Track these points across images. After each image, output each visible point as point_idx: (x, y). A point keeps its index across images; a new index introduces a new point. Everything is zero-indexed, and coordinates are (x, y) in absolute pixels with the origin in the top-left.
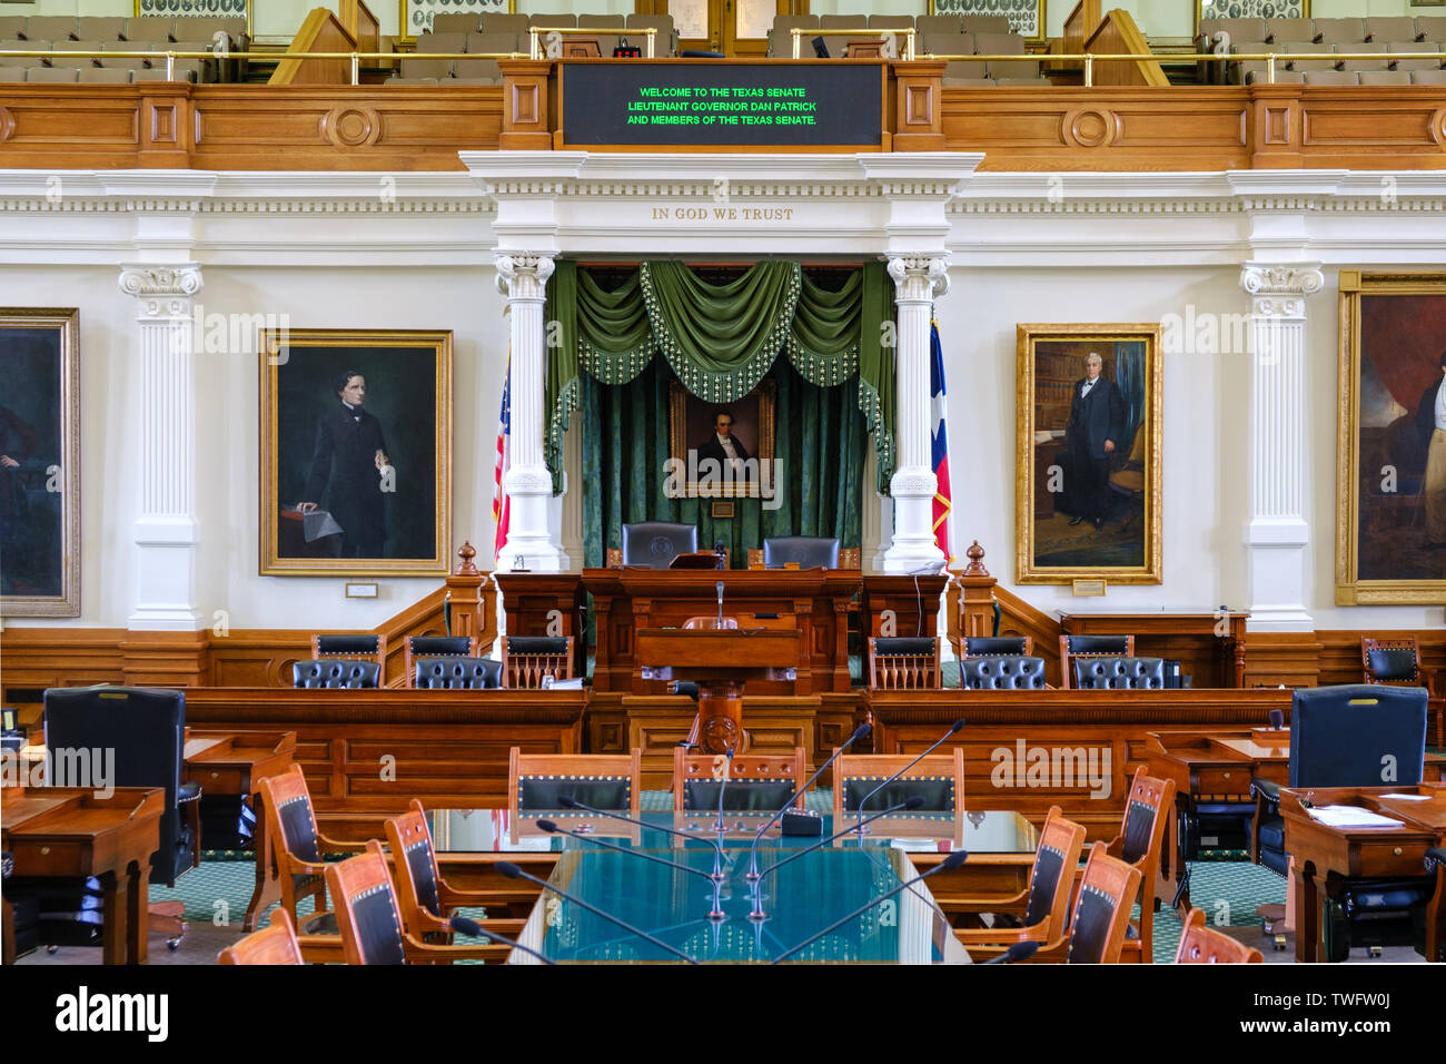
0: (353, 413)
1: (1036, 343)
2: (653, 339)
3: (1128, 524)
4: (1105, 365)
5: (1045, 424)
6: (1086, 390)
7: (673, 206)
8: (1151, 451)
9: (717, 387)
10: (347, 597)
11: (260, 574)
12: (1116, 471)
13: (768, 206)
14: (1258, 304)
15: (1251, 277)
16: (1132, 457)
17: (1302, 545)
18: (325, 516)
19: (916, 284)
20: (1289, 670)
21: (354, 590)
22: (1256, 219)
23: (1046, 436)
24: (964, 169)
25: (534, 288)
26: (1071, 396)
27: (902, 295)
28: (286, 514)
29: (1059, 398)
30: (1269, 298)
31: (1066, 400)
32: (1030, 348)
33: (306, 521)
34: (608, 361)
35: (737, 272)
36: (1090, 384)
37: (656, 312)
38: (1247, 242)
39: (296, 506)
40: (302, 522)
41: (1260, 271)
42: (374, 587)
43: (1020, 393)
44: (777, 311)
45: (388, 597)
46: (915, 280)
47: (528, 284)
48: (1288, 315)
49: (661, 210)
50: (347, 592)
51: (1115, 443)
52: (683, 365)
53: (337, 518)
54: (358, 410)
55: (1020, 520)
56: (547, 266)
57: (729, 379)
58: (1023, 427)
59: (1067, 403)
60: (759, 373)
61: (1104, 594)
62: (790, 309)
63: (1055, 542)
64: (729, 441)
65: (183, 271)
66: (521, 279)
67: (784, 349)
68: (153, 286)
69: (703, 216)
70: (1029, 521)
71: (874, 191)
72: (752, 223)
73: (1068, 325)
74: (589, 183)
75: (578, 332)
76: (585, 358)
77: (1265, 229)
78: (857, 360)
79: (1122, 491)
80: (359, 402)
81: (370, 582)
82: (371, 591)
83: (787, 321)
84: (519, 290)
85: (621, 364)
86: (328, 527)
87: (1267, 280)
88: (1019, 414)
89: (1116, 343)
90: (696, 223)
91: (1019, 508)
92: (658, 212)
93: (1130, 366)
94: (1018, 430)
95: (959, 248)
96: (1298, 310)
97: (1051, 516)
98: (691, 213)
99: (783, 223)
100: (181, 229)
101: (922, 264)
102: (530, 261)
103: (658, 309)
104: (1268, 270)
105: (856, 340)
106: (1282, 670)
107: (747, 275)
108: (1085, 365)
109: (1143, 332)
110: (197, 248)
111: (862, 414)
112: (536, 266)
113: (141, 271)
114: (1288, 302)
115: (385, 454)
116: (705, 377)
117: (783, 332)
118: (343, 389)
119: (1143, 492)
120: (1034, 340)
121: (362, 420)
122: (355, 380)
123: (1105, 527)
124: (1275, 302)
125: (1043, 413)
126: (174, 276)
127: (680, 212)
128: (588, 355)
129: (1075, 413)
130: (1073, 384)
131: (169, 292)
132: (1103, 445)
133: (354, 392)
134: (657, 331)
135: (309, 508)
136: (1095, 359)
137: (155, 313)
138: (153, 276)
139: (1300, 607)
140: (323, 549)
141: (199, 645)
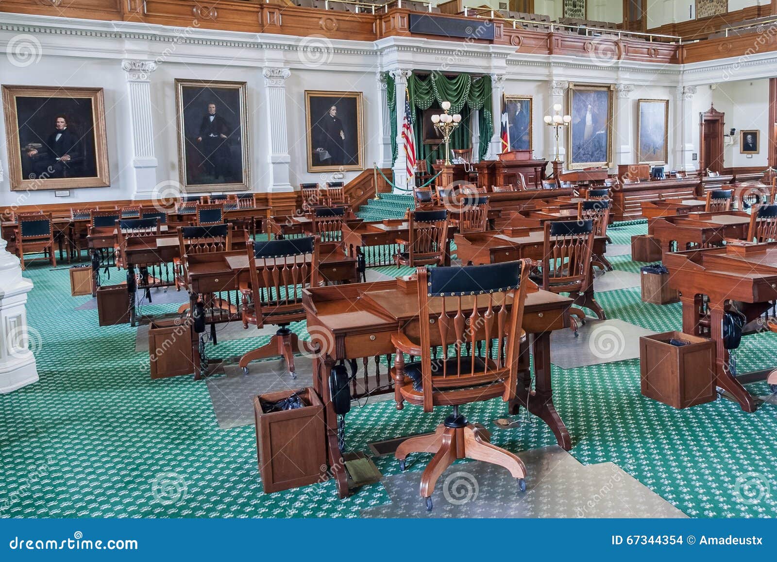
0: (333, 118)
2: (434, 96)
4: (521, 106)
7: (440, 57)
10: (334, 178)
11: (308, 172)
13: (463, 58)
21: (336, 176)
22: (554, 68)
24: (512, 51)
27: (494, 86)
30: (556, 89)
34: (422, 102)
35: (454, 78)
36: (518, 111)
37: (436, 88)
38: (551, 74)
39: (317, 149)
41: (555, 82)
42: (342, 175)
44: (466, 89)
45: (347, 177)
53: (329, 153)
54: (335, 117)
56: (410, 73)
60: (461, 107)
62: (469, 88)
65: (283, 70)
67: (467, 100)
68: (273, 74)
71: (489, 55)
74: (424, 48)
76: (416, 102)
78: (483, 103)
80: (335, 115)
81: (340, 172)
83: (468, 92)
85: (426, 104)
86: (327, 156)
87: (556, 84)
92: (437, 58)
95: (509, 73)
96: (562, 93)
99: (467, 63)
100: (279, 55)
104: (557, 82)
105: (483, 98)
107: (458, 78)
108: (517, 106)
109: (530, 97)
110: (287, 62)
112: (407, 73)
113: (269, 69)
115: (343, 131)
117: (467, 95)
118: (330, 110)
121: (336, 121)
122: (333, 108)
124: (558, 90)
126: (280, 71)
127: (442, 58)
131: (278, 77)
132: (521, 128)
133: (333, 112)
134: (436, 94)
135: (321, 149)
136: (519, 105)
138: (273, 71)
140: (326, 163)
141: (296, 196)
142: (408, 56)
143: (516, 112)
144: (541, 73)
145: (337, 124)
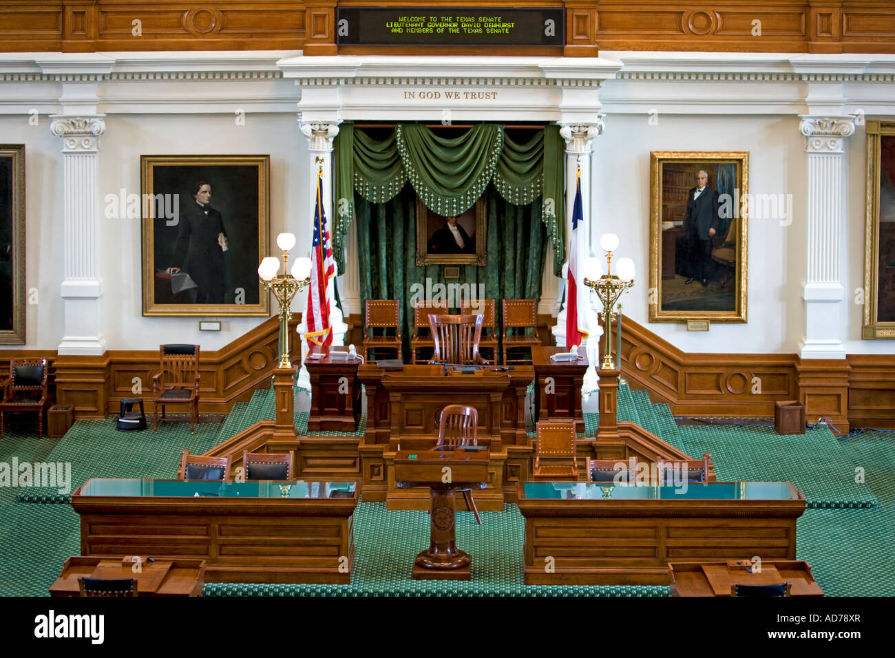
0: (203, 209)
1: (663, 164)
2: (404, 174)
3: (724, 284)
4: (710, 179)
5: (669, 217)
6: (697, 195)
7: (417, 91)
8: (740, 236)
9: (447, 206)
10: (200, 330)
11: (143, 315)
12: (717, 248)
13: (481, 90)
14: (812, 142)
15: (806, 126)
16: (727, 240)
17: (839, 301)
18: (185, 276)
19: (579, 141)
20: (829, 384)
21: (205, 326)
22: (811, 86)
23: (670, 225)
25: (325, 144)
26: (687, 198)
27: (570, 149)
28: (160, 275)
29: (679, 201)
30: (818, 139)
31: (683, 202)
32: (659, 168)
33: (172, 280)
34: (375, 188)
35: (461, 132)
36: (699, 191)
37: (406, 158)
38: (804, 101)
39: (166, 270)
40: (170, 280)
41: (813, 121)
42: (218, 324)
43: (652, 196)
44: (488, 156)
45: (228, 329)
46: (578, 139)
47: (321, 140)
48: (831, 149)
49: (410, 93)
50: (200, 327)
51: (716, 230)
52: (424, 192)
53: (193, 278)
54: (207, 207)
55: (652, 280)
56: (335, 130)
57: (455, 201)
58: (654, 219)
59: (684, 203)
60: (474, 197)
61: (708, 330)
62: (496, 156)
63: (676, 294)
64: (456, 228)
65: (92, 120)
66: (316, 138)
67: (492, 181)
68: (72, 129)
69: (437, 97)
70: (658, 281)
71: (551, 82)
72: (470, 102)
73: (685, 152)
74: (361, 78)
75: (354, 170)
76: (359, 186)
77: (816, 93)
78: (541, 188)
79: (720, 262)
80: (207, 202)
81: (215, 319)
82: (216, 326)
83: (494, 163)
84: (316, 144)
85: (384, 191)
86: (188, 283)
87: (818, 127)
88: (652, 211)
89: (717, 164)
90: (433, 102)
91: (652, 273)
92: (408, 94)
93: (726, 179)
94: (651, 220)
96: (838, 146)
97: (673, 278)
98: (430, 95)
99: (491, 102)
101: (583, 129)
102: (323, 127)
103: (408, 156)
104: (818, 121)
105: (539, 176)
106: (824, 384)
107: (468, 134)
108: (697, 179)
109: (735, 158)
110: (101, 103)
111: (543, 224)
112: (327, 130)
113: (65, 121)
114: (831, 141)
115: (225, 235)
116: (439, 199)
117: (491, 171)
118: (197, 194)
119: (735, 262)
120: (662, 162)
121: (210, 213)
122: (205, 187)
123: (709, 285)
124: (823, 141)
125: (668, 210)
126: (86, 123)
127: (422, 94)
128: (361, 184)
129: (690, 211)
130: (688, 191)
131: (83, 133)
132: (709, 231)
133: (204, 195)
134: (407, 170)
135: (174, 271)
136: (703, 174)
137: (73, 147)
138: (73, 123)
139: (838, 341)
140: (184, 298)
141: (104, 363)
142: (335, 97)
143: (694, 190)
144: (779, 96)
145: (214, 220)
